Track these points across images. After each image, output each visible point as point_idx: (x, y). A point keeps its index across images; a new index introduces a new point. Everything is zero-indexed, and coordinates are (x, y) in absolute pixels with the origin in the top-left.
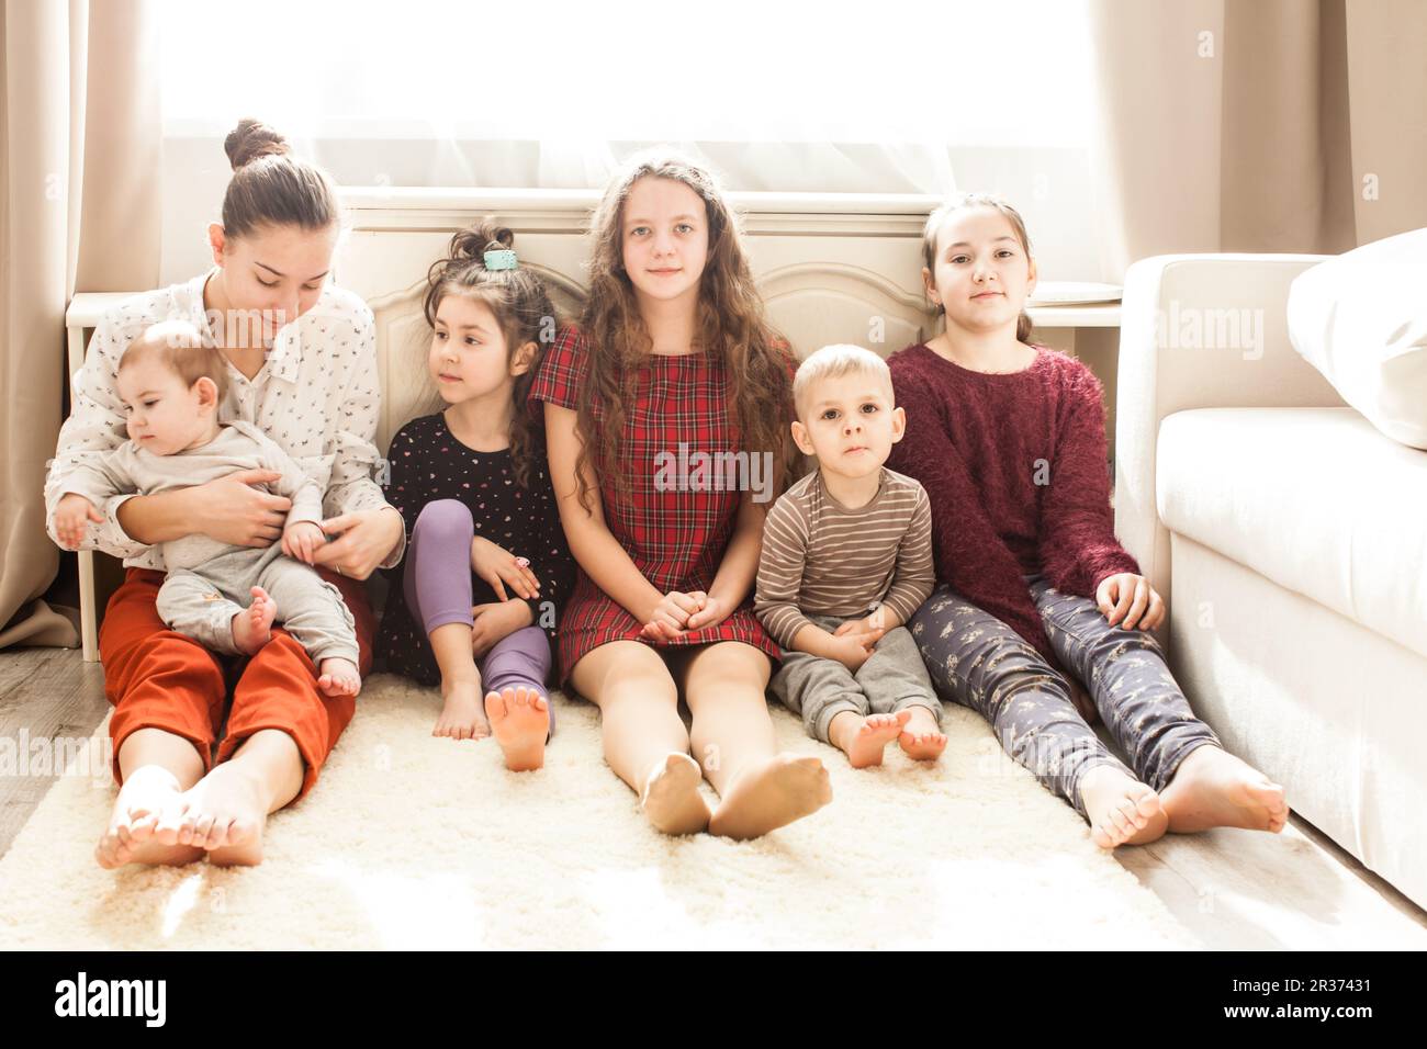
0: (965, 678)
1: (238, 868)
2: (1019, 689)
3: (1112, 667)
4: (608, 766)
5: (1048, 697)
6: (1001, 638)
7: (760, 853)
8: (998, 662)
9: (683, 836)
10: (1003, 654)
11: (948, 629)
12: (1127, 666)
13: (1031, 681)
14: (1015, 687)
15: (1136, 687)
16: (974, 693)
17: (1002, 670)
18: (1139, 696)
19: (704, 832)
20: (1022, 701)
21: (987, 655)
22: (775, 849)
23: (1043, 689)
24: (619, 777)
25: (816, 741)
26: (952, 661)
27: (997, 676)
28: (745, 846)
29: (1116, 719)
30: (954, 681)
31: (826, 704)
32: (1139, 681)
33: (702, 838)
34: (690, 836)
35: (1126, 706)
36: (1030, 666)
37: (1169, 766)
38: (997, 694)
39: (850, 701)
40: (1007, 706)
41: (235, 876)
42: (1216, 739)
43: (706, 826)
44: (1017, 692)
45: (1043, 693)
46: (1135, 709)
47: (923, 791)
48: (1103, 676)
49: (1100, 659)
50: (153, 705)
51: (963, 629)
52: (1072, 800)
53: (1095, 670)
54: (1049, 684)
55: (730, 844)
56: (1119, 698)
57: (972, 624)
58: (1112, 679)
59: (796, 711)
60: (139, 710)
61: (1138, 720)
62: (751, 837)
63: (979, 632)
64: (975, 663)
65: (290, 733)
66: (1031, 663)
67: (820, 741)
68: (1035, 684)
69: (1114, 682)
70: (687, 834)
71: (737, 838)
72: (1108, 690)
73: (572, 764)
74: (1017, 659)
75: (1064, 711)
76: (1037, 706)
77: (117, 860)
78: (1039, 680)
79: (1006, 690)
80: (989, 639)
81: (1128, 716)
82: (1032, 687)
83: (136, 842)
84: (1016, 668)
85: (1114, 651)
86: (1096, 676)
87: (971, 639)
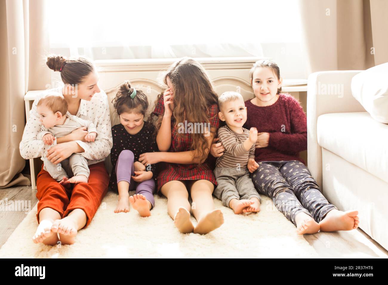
0: (266, 189)
1: (66, 245)
2: (280, 192)
3: (306, 193)
4: (169, 215)
5: (288, 194)
6: (275, 178)
7: (207, 238)
8: (274, 185)
9: (187, 234)
10: (276, 183)
11: (262, 176)
12: (310, 192)
13: (283, 189)
14: (279, 192)
15: (313, 197)
16: (269, 193)
17: (275, 187)
18: (314, 199)
19: (192, 232)
20: (281, 195)
21: (272, 183)
22: (211, 237)
23: (286, 191)
24: (171, 217)
25: (225, 207)
26: (263, 185)
27: (274, 189)
28: (203, 236)
29: (308, 206)
30: (264, 190)
31: (229, 197)
32: (314, 196)
33: (192, 234)
34: (188, 234)
35: (310, 202)
36: (283, 185)
37: (323, 215)
38: (274, 194)
39: (235, 196)
40: (277, 197)
41: (65, 247)
42: (336, 208)
43: (192, 231)
44: (279, 193)
45: (286, 193)
46: (313, 202)
47: (253, 220)
48: (304, 195)
49: (303, 191)
50: (50, 201)
51: (266, 176)
52: (294, 222)
53: (302, 194)
54: (288, 190)
55: (199, 236)
56: (308, 200)
57: (268, 175)
58: (306, 195)
59: (220, 199)
60: (46, 203)
61: (314, 205)
62: (205, 234)
63: (270, 177)
64: (269, 185)
65: (83, 209)
66: (284, 184)
67: (226, 207)
68: (284, 190)
69: (307, 196)
70: (188, 233)
71: (201, 234)
72: (305, 198)
73: (159, 214)
74: (279, 184)
75: (292, 197)
76: (284, 196)
77: (39, 241)
78: (285, 189)
79: (276, 192)
80: (272, 179)
81: (311, 204)
82: (283, 191)
83: (45, 237)
84: (279, 186)
85: (307, 189)
86: (302, 195)
87: (268, 179)
